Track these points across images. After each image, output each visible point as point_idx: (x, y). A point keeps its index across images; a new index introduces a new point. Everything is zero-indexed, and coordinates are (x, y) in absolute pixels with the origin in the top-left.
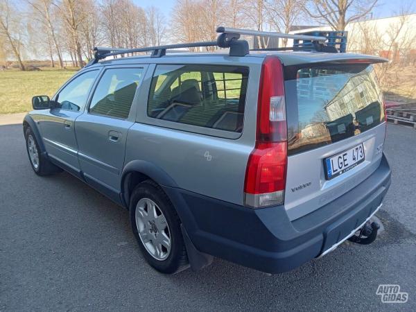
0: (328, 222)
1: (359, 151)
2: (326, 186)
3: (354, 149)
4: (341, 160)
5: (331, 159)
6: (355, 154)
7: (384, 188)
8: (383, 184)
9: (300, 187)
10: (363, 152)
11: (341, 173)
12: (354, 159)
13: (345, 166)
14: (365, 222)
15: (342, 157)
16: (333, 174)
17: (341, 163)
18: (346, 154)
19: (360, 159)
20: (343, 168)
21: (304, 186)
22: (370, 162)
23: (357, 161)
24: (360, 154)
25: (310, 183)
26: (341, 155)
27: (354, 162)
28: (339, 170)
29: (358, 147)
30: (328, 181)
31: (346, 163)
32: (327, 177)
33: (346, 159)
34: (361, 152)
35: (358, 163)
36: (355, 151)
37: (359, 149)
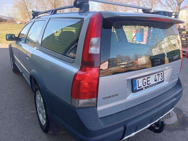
0: (129, 119)
1: (160, 76)
2: (132, 96)
3: (157, 74)
4: (145, 81)
5: (137, 80)
6: (157, 77)
7: (175, 99)
8: (175, 97)
9: (110, 97)
10: (163, 76)
11: (144, 88)
12: (156, 81)
13: (148, 84)
14: (159, 119)
15: (146, 79)
16: (138, 89)
17: (145, 83)
18: (150, 77)
19: (160, 80)
20: (146, 86)
21: (113, 96)
22: (168, 83)
23: (157, 82)
24: (160, 77)
25: (118, 94)
26: (146, 78)
27: (155, 82)
28: (143, 87)
29: (160, 73)
30: (133, 93)
31: (149, 83)
32: (133, 91)
33: (149, 81)
34: (162, 76)
35: (158, 83)
36: (157, 75)
37: (160, 74)
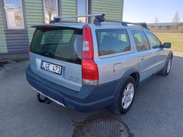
4: (47, 65)
5: (43, 62)
6: (55, 69)
11: (45, 70)
12: (53, 70)
13: (48, 69)
17: (47, 67)
18: (50, 65)
19: (57, 72)
26: (48, 64)
28: (45, 68)
33: (49, 67)
34: (59, 70)
35: (55, 73)
36: (55, 67)
37: (58, 68)
